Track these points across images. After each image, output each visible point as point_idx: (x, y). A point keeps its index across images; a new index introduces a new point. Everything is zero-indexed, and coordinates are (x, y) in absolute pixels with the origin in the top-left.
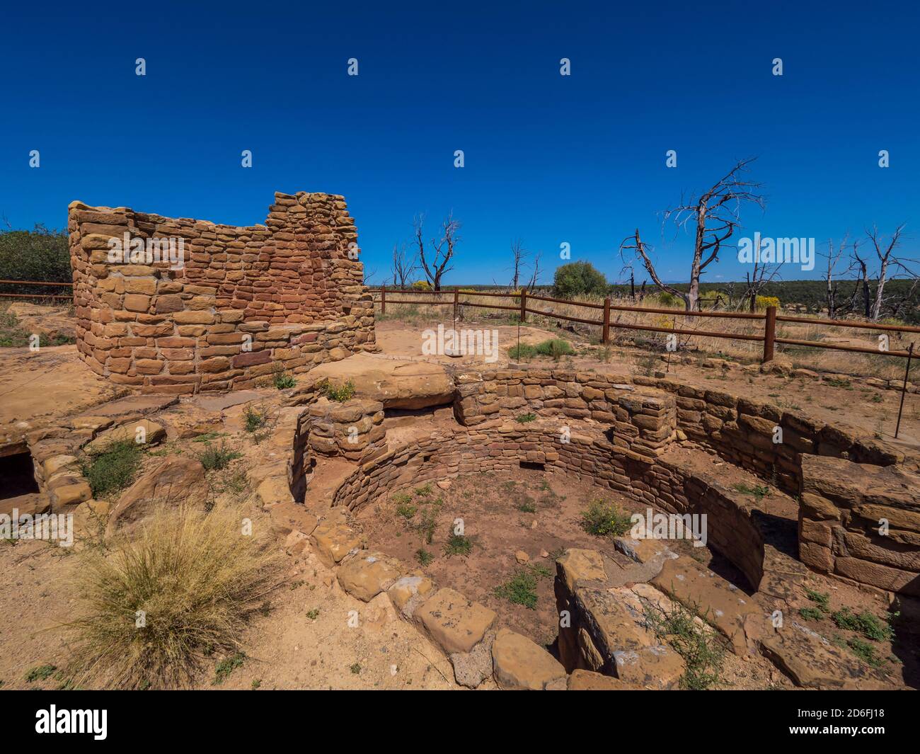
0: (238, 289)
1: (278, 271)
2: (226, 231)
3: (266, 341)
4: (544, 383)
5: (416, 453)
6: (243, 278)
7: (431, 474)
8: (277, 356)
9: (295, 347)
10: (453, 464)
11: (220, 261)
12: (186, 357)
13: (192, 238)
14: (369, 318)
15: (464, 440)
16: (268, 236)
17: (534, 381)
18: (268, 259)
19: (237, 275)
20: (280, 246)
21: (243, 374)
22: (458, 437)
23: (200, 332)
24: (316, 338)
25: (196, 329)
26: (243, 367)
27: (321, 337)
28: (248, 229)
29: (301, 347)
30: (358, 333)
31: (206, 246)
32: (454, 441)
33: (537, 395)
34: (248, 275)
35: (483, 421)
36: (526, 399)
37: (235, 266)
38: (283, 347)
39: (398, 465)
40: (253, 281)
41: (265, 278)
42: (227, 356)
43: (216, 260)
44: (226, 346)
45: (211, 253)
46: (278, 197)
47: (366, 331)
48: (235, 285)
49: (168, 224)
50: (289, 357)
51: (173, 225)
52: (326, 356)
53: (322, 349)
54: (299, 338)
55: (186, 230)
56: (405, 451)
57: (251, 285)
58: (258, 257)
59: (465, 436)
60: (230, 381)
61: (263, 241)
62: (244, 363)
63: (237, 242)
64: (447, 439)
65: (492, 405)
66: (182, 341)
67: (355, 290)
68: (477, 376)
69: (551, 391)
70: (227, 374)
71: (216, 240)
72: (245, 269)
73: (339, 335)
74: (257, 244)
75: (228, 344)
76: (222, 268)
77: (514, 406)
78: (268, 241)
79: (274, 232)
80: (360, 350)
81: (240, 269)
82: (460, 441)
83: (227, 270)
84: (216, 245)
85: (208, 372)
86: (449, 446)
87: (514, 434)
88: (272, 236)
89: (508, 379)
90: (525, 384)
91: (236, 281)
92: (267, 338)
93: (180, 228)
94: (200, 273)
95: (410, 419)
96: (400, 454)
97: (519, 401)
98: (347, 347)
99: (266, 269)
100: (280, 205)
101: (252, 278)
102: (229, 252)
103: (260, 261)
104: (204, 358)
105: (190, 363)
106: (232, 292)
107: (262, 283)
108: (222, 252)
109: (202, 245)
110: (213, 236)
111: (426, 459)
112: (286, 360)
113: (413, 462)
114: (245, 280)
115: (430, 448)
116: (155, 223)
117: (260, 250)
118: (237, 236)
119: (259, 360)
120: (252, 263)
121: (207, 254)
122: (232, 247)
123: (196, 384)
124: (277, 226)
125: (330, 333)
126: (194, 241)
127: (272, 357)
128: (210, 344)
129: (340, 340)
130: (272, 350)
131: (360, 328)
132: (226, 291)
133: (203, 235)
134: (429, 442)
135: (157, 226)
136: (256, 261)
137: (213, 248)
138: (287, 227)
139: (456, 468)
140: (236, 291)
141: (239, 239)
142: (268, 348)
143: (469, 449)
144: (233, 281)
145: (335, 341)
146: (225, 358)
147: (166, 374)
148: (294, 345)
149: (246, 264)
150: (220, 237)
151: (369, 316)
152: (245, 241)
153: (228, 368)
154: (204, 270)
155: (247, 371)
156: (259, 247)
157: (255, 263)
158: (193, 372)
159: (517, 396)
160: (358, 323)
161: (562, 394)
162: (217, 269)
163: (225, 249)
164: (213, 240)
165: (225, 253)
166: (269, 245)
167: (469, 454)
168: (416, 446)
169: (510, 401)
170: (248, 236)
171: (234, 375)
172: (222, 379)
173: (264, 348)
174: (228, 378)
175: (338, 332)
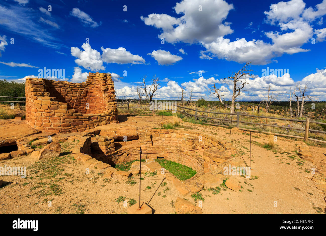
0: (76, 103)
1: (89, 97)
3: (81, 119)
4: (165, 133)
5: (125, 153)
6: (77, 99)
8: (85, 123)
9: (90, 121)
11: (70, 94)
12: (58, 122)
16: (86, 86)
17: (163, 132)
18: (86, 93)
19: (75, 98)
20: (90, 89)
21: (74, 128)
23: (62, 115)
24: (97, 118)
27: (99, 118)
29: (92, 121)
32: (137, 150)
33: (164, 137)
34: (79, 98)
36: (160, 138)
37: (75, 95)
38: (87, 121)
39: (119, 156)
40: (81, 100)
41: (85, 99)
44: (69, 120)
45: (68, 91)
50: (88, 123)
52: (100, 123)
53: (99, 121)
54: (92, 118)
55: (60, 84)
56: (121, 152)
60: (70, 130)
61: (85, 88)
62: (74, 125)
64: (134, 149)
65: (149, 139)
66: (57, 118)
67: (112, 104)
68: (145, 130)
69: (168, 135)
70: (69, 128)
74: (82, 88)
75: (70, 119)
76: (71, 96)
80: (112, 122)
81: (77, 96)
83: (73, 96)
84: (70, 89)
85: (64, 127)
86: (135, 151)
87: (155, 148)
88: (88, 86)
89: (155, 132)
90: (160, 133)
95: (124, 143)
96: (119, 152)
98: (107, 121)
99: (85, 96)
100: (91, 76)
103: (83, 94)
104: (63, 123)
105: (59, 124)
106: (74, 103)
107: (84, 101)
109: (65, 89)
110: (68, 86)
111: (128, 155)
113: (124, 155)
115: (129, 151)
118: (76, 86)
119: (79, 124)
120: (81, 94)
121: (66, 92)
122: (74, 89)
123: (60, 130)
124: (89, 83)
125: (102, 116)
126: (62, 88)
127: (83, 123)
128: (65, 119)
129: (105, 119)
130: (83, 121)
132: (72, 103)
133: (65, 86)
134: (129, 149)
138: (92, 83)
144: (74, 100)
145: (103, 119)
146: (69, 123)
147: (52, 127)
149: (79, 95)
150: (71, 86)
152: (78, 88)
153: (70, 126)
154: (65, 97)
155: (76, 127)
156: (83, 90)
158: (60, 126)
159: (158, 137)
162: (69, 96)
165: (72, 91)
166: (87, 89)
168: (125, 150)
169: (155, 138)
170: (80, 86)
171: (72, 128)
172: (68, 129)
173: (81, 121)
174: (70, 129)
175: (104, 117)
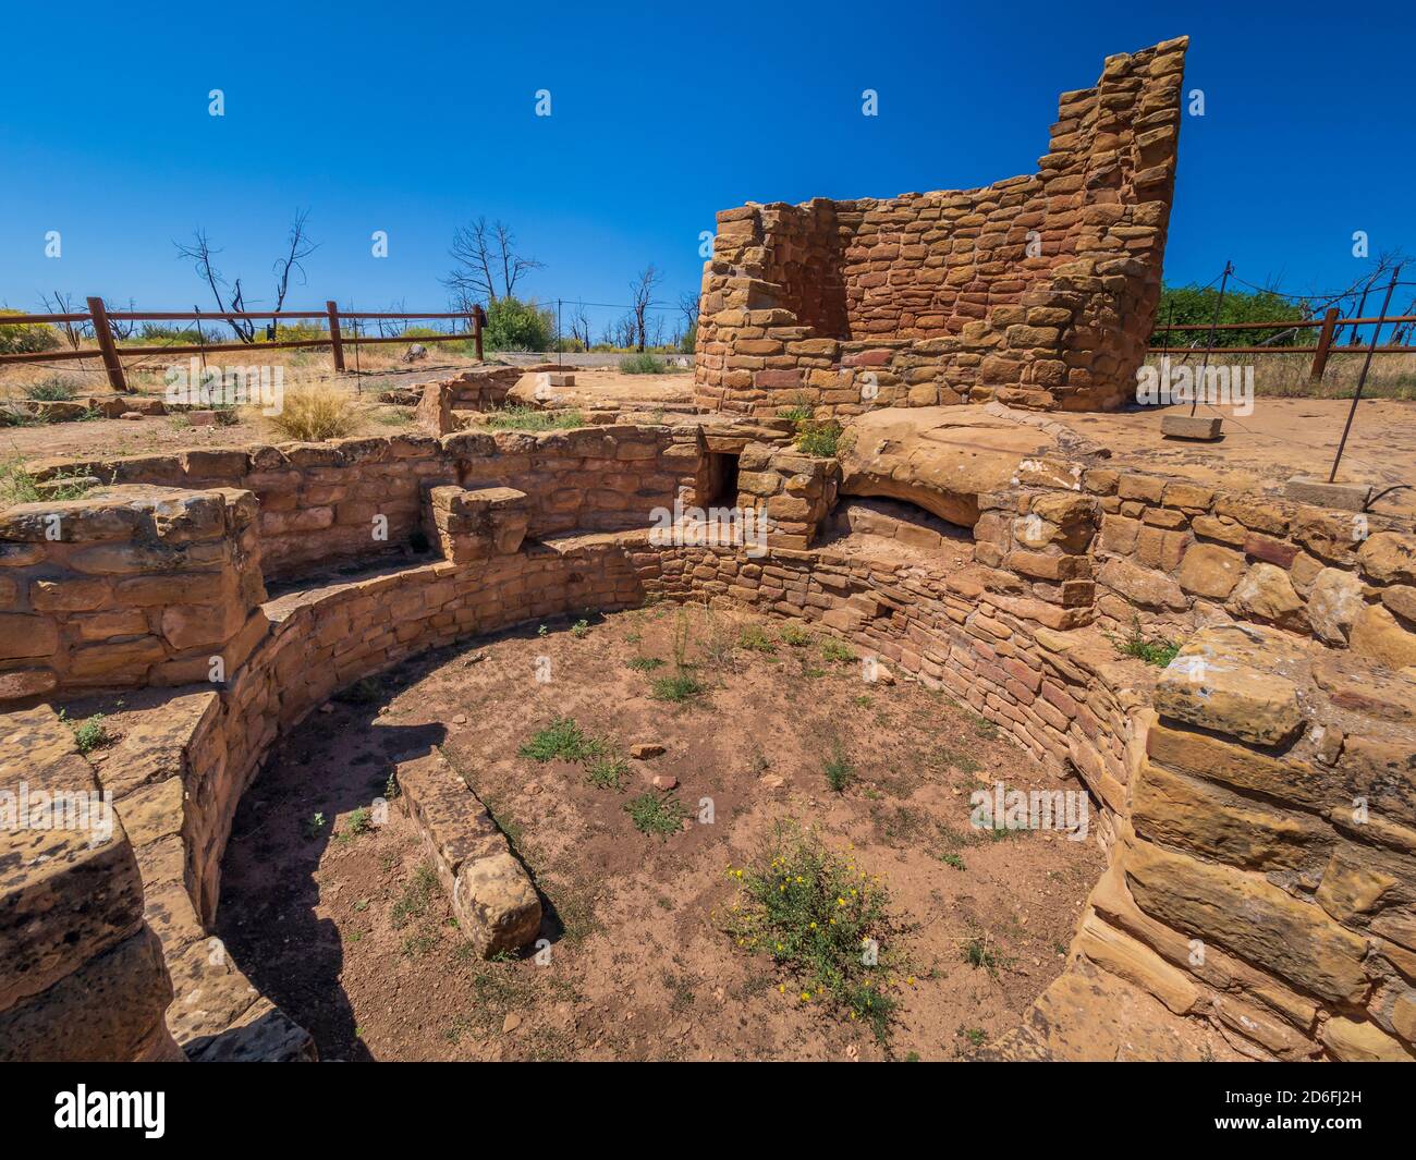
0: (961, 299)
1: (1043, 260)
2: (957, 200)
3: (799, 356)
4: (1255, 548)
5: (867, 588)
6: (973, 279)
7: (888, 646)
8: (811, 382)
9: (844, 371)
10: (932, 656)
11: (941, 254)
12: (717, 366)
13: (906, 223)
14: (1034, 330)
15: (959, 615)
16: (1031, 193)
17: (1226, 533)
18: (1025, 237)
19: (963, 274)
20: (1056, 206)
21: (765, 397)
22: (948, 600)
23: (728, 338)
24: (889, 362)
25: (727, 333)
26: (766, 388)
27: (899, 360)
28: (994, 188)
29: (857, 372)
30: (991, 360)
31: (923, 232)
32: (938, 605)
33: (1218, 588)
34: (982, 273)
35: (1014, 590)
36: (1185, 591)
37: (962, 258)
38: (825, 369)
39: (827, 588)
40: (990, 282)
41: (1014, 275)
42: (752, 370)
43: (935, 253)
44: (750, 357)
45: (929, 242)
46: (1064, 103)
47: (1016, 357)
48: (958, 291)
49: (881, 209)
50: (831, 385)
51: (884, 209)
52: (902, 394)
53: (899, 381)
54: (855, 357)
55: (901, 212)
56: (839, 569)
57: (987, 290)
58: (1006, 238)
59: (966, 606)
60: (751, 404)
61: (1022, 204)
62: (767, 383)
63: (973, 217)
64: (925, 591)
65: (1040, 555)
66: (719, 347)
68: (1065, 472)
69: (1262, 587)
70: (748, 394)
71: (939, 219)
72: (979, 262)
73: (939, 359)
74: (1007, 211)
75: (754, 355)
76: (942, 265)
77: (1141, 598)
78: (1033, 202)
79: (1046, 180)
80: (987, 395)
81: (971, 263)
82: (952, 612)
83: (951, 266)
84: (940, 228)
85: (731, 387)
86: (927, 610)
87: (1063, 664)
88: (1042, 189)
89: (1149, 502)
90: (1201, 538)
91: (960, 285)
92: (801, 351)
93: (893, 211)
94: (908, 276)
95: (928, 535)
96: (825, 567)
97: (1160, 587)
98: (952, 384)
99: (1016, 259)
100: (1067, 119)
101: (990, 277)
102: (957, 237)
103: (1009, 244)
104: (731, 369)
105: (719, 373)
106: (950, 303)
107: (1005, 285)
108: (946, 237)
109: (917, 231)
110: (935, 213)
111: (886, 612)
112: (825, 389)
113: (857, 600)
114: (976, 282)
115: (889, 591)
116: (864, 211)
117: (1013, 222)
118: (972, 205)
119: (787, 383)
120: (993, 249)
121: (922, 245)
122: (963, 226)
123: (720, 399)
124: (1054, 166)
125: (918, 353)
126: (908, 227)
127: (804, 380)
128: (736, 353)
129: (938, 368)
130: (807, 370)
131: (1001, 350)
132: (943, 303)
133: (922, 215)
134: (892, 578)
135: (866, 215)
136: (1000, 245)
137: (934, 233)
138: (1074, 162)
139: (937, 670)
140: (957, 302)
141: (978, 208)
142: (802, 366)
143: (966, 642)
144: (956, 285)
145: (926, 371)
146: (748, 372)
148: (846, 367)
149: (982, 252)
150: (945, 212)
151: (1033, 324)
152: (986, 212)
153: (750, 387)
154: (916, 271)
155: (771, 394)
156: (1011, 217)
157: (998, 250)
158: (720, 384)
159: (1159, 567)
160: (995, 338)
161: (1294, 613)
162: (934, 267)
163: (950, 231)
164: (935, 219)
165: (951, 238)
166: (1033, 210)
167: (965, 656)
168: (864, 572)
169: (1131, 577)
170: (995, 200)
171: (756, 397)
172: (744, 399)
173: (796, 366)
174: (749, 400)
175: (934, 354)
